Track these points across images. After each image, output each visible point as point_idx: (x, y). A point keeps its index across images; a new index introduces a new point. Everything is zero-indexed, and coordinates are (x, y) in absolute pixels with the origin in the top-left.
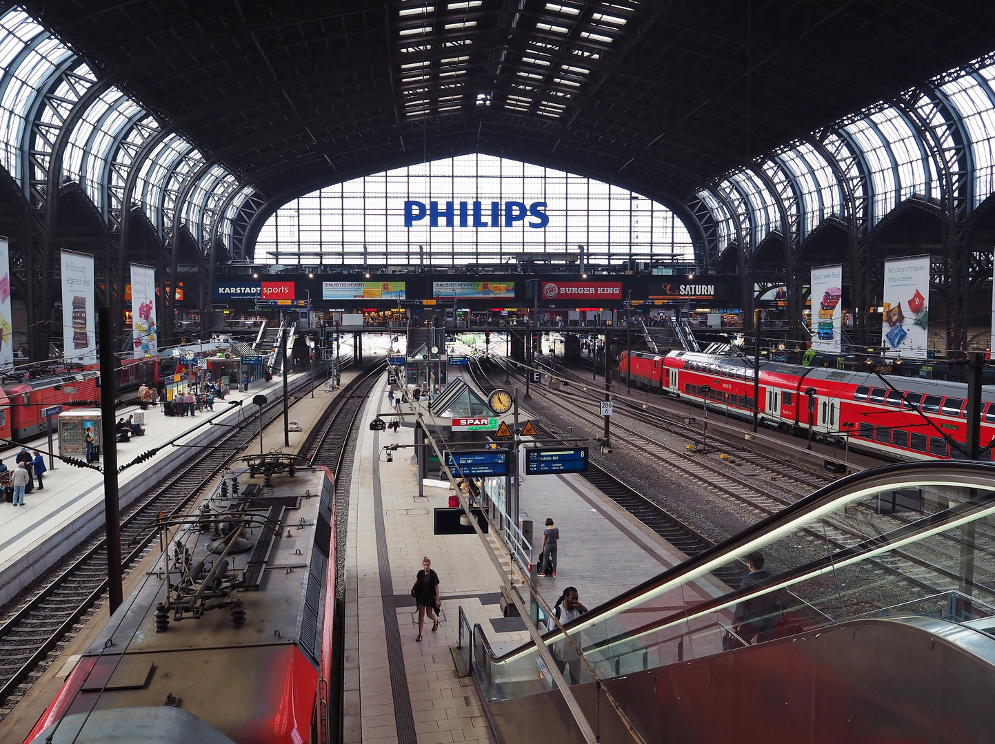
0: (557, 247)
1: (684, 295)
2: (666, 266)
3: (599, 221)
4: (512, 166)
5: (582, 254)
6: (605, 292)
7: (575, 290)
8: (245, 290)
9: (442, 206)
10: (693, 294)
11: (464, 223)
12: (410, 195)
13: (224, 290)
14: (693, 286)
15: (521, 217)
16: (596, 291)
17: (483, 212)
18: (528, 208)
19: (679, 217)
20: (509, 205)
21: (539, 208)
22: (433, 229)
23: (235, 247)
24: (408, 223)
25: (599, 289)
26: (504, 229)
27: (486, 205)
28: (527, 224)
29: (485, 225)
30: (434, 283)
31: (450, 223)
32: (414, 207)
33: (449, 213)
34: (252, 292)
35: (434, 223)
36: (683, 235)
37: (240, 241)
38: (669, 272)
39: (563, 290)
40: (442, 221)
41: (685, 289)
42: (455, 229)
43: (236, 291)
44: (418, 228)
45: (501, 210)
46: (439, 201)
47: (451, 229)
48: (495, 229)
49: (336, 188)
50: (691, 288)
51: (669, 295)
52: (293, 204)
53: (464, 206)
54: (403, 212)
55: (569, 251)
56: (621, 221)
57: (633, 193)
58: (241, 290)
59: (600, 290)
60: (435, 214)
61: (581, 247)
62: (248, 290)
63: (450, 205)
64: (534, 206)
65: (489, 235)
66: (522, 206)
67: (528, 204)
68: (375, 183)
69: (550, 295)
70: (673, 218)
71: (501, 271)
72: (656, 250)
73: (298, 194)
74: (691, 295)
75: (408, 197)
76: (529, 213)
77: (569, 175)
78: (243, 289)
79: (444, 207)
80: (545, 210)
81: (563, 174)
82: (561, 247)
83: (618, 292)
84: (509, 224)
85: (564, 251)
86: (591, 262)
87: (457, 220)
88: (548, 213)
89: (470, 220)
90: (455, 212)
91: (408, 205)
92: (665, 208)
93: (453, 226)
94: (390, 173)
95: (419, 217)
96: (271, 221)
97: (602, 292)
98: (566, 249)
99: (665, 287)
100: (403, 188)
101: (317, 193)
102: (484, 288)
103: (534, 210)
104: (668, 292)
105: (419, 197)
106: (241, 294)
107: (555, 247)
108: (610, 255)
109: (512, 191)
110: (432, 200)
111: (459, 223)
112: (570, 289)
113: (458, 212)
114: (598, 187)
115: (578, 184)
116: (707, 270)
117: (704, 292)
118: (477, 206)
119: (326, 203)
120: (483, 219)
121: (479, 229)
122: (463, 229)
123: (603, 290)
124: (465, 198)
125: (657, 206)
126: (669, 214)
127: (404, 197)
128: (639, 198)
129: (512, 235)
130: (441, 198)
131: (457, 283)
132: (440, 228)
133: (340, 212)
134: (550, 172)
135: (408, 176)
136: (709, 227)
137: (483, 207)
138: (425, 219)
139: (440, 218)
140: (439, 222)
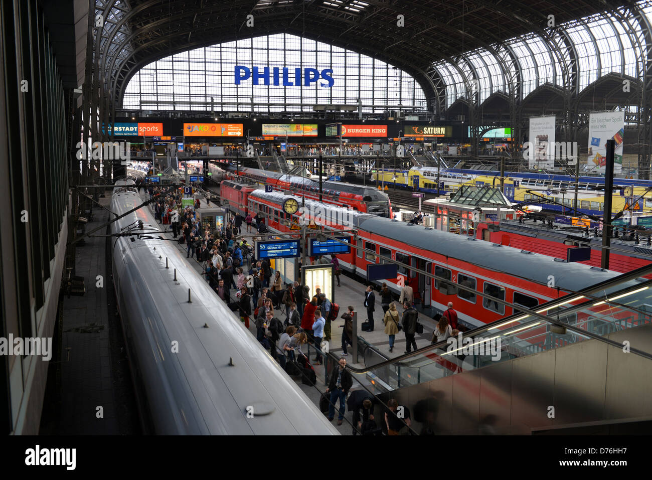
0: (339, 101)
1: (426, 134)
3: (366, 83)
4: (309, 44)
6: (377, 132)
7: (357, 131)
8: (125, 129)
9: (261, 70)
10: (432, 133)
11: (276, 83)
12: (238, 62)
14: (432, 128)
15: (315, 79)
16: (371, 131)
17: (289, 75)
18: (320, 73)
19: (418, 81)
20: (307, 71)
21: (327, 74)
22: (254, 86)
24: (237, 82)
26: (303, 87)
27: (292, 71)
28: (319, 84)
29: (291, 84)
30: (263, 125)
31: (267, 83)
32: (241, 70)
33: (266, 76)
34: (131, 130)
35: (255, 82)
36: (420, 94)
38: (416, 119)
40: (261, 80)
41: (427, 130)
42: (270, 87)
43: (118, 129)
44: (244, 86)
45: (302, 74)
46: (260, 67)
47: (267, 87)
48: (298, 87)
49: (184, 55)
50: (431, 130)
51: (416, 134)
52: (152, 65)
53: (276, 70)
54: (233, 74)
55: (347, 104)
56: (380, 83)
57: (389, 65)
58: (122, 129)
59: (373, 131)
60: (256, 76)
62: (127, 129)
63: (267, 70)
64: (324, 72)
65: (293, 92)
67: (320, 70)
68: (212, 52)
70: (414, 82)
71: (306, 117)
72: (404, 104)
74: (431, 134)
75: (237, 63)
76: (320, 77)
77: (347, 51)
78: (124, 128)
79: (262, 71)
80: (331, 75)
81: (343, 50)
82: (342, 101)
83: (385, 132)
84: (307, 84)
85: (344, 104)
87: (272, 80)
88: (333, 77)
89: (281, 80)
90: (271, 75)
91: (237, 69)
92: (409, 76)
93: (269, 85)
94: (223, 45)
95: (245, 78)
96: (135, 77)
98: (345, 102)
99: (415, 129)
100: (233, 56)
102: (297, 128)
103: (324, 74)
104: (416, 132)
105: (245, 63)
106: (122, 132)
107: (337, 101)
109: (309, 60)
110: (254, 66)
111: (273, 82)
112: (354, 130)
113: (272, 75)
114: (366, 60)
115: (353, 57)
117: (439, 132)
118: (286, 72)
119: (177, 66)
120: (290, 80)
121: (287, 87)
122: (276, 87)
123: (376, 131)
124: (277, 65)
125: (404, 74)
126: (412, 79)
127: (234, 63)
128: (393, 68)
129: (309, 91)
130: (260, 64)
131: (279, 125)
132: (259, 86)
133: (188, 72)
134: (335, 48)
135: (236, 48)
136: (441, 89)
137: (289, 72)
138: (248, 79)
139: (259, 79)
140: (259, 82)
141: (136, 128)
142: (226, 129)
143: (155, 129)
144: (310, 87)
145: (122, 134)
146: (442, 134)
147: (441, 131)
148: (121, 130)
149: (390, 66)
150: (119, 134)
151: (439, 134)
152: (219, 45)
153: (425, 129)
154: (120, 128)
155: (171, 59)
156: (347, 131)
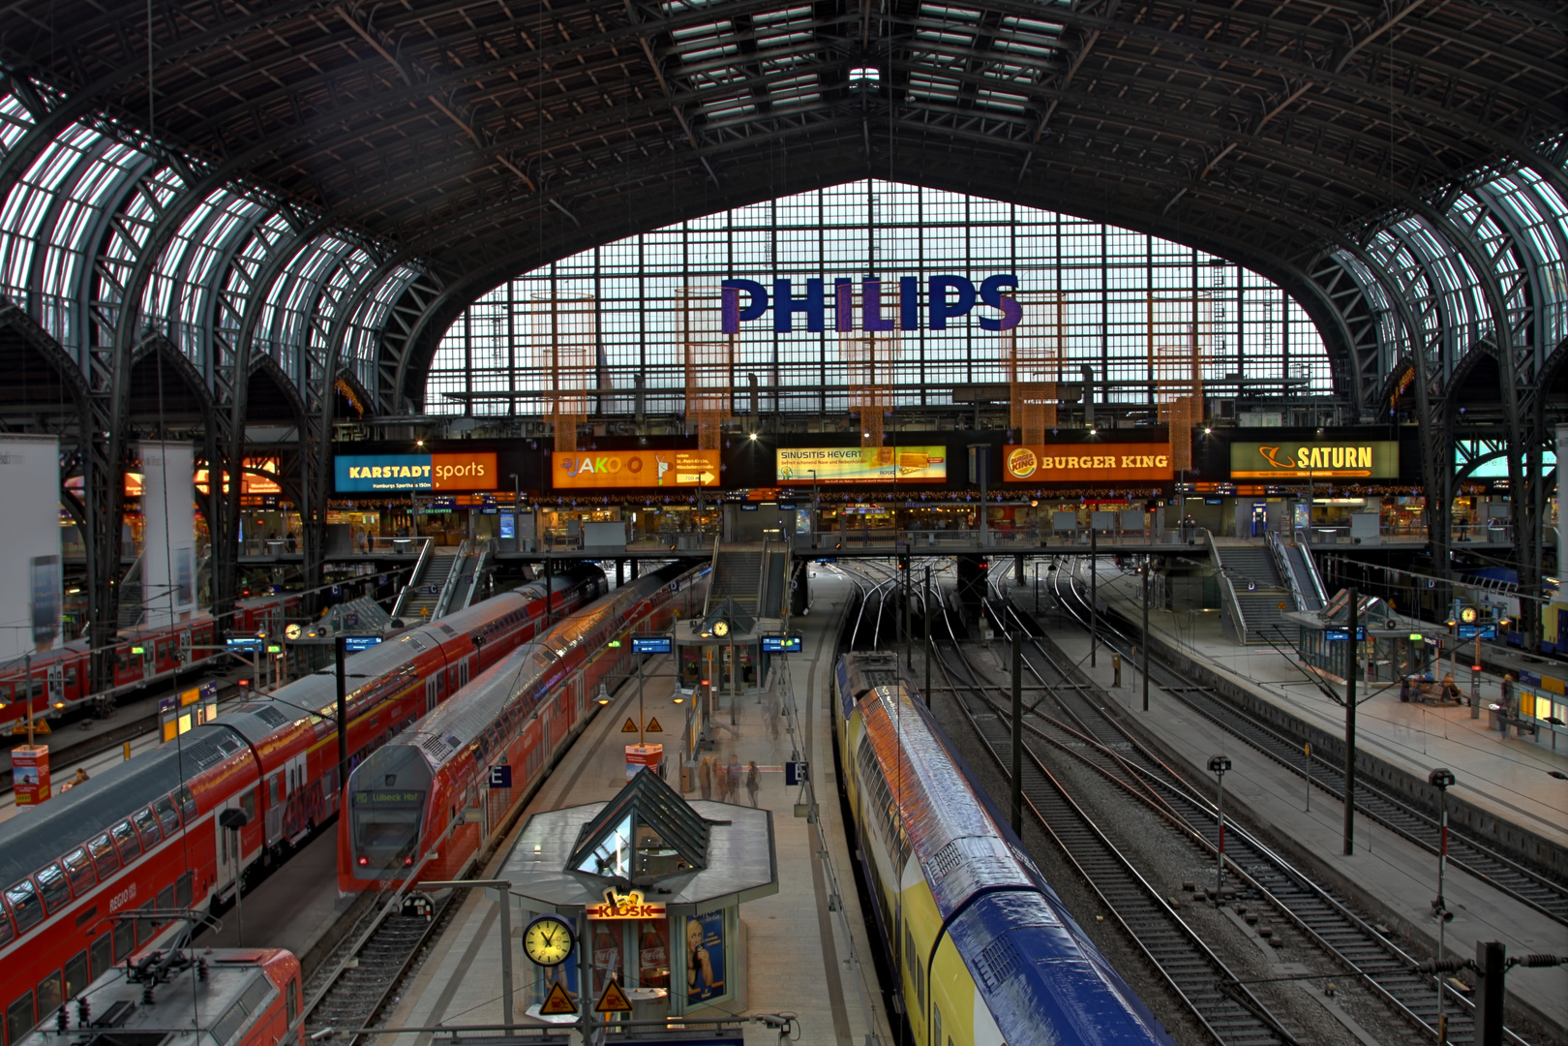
0: (1040, 370)
1: (1308, 468)
2: (1270, 405)
3: (1128, 313)
4: (944, 203)
5: (1088, 384)
6: (1138, 465)
7: (1073, 462)
8: (399, 472)
9: (798, 289)
10: (1326, 465)
11: (844, 324)
12: (734, 268)
13: (360, 473)
14: (1326, 451)
15: (963, 308)
16: (1119, 462)
18: (978, 287)
19: (1298, 300)
20: (938, 285)
21: (1002, 288)
22: (780, 336)
23: (383, 384)
24: (730, 327)
25: (1124, 458)
26: (927, 333)
27: (890, 286)
28: (974, 320)
29: (888, 325)
30: (780, 452)
31: (816, 324)
32: (742, 293)
33: (813, 304)
34: (415, 475)
35: (782, 325)
36: (1308, 339)
37: (392, 371)
38: (1276, 419)
39: (1048, 463)
40: (799, 319)
41: (1309, 457)
42: (827, 335)
43: (382, 473)
44: (749, 336)
45: (922, 294)
46: (794, 279)
47: (817, 335)
48: (909, 334)
49: (585, 258)
50: (1322, 454)
51: (1273, 469)
52: (500, 292)
53: (844, 285)
54: (719, 303)
55: (1064, 378)
56: (1174, 312)
57: (1199, 252)
58: (392, 472)
59: (1126, 462)
60: (785, 306)
61: (1086, 370)
62: (405, 472)
63: (815, 286)
64: (990, 284)
65: (897, 347)
66: (964, 285)
67: (977, 278)
68: (662, 247)
69: (1020, 473)
70: (1285, 303)
72: (1252, 372)
73: (512, 272)
74: (1323, 469)
75: (730, 273)
76: (979, 299)
77: (1063, 218)
78: (396, 469)
79: (804, 291)
80: (1014, 292)
81: (1051, 216)
82: (1049, 370)
83: (1164, 464)
84: (938, 324)
85: (1056, 378)
86: (1113, 398)
88: (1019, 299)
89: (857, 316)
90: (827, 301)
91: (731, 287)
92: (1268, 283)
93: (821, 329)
94: (693, 224)
95: (752, 313)
96: (457, 328)
97: (1132, 465)
98: (1060, 374)
99: (1267, 452)
100: (719, 255)
101: (546, 270)
102: (880, 458)
103: (990, 293)
104: (1272, 463)
105: (752, 273)
106: (392, 480)
107: (1033, 370)
108: (1152, 386)
109: (944, 249)
110: (780, 277)
111: (834, 323)
112: (1064, 459)
113: (833, 302)
114: (1126, 242)
115: (1082, 238)
116: (1358, 415)
117: (1350, 461)
118: (872, 286)
119: (565, 289)
120: (885, 313)
121: (877, 334)
122: (844, 335)
123: (1134, 462)
124: (846, 271)
125: (1251, 278)
126: (1278, 294)
127: (721, 273)
128: (1212, 263)
129: (945, 345)
130: (798, 272)
131: (826, 451)
132: (795, 335)
133: (593, 306)
134: (1023, 213)
135: (730, 229)
136: (1362, 324)
137: (884, 288)
138: (763, 316)
139: (794, 315)
140: (794, 323)
141: (427, 469)
142: (672, 467)
143: (477, 471)
144: (949, 332)
145: (392, 486)
146: (1364, 468)
147: (1359, 458)
148: (388, 475)
149: (1203, 257)
150: (384, 486)
151: (1351, 468)
152: (680, 226)
153: (1302, 452)
154: (387, 469)
155: (548, 272)
156: (1040, 463)
